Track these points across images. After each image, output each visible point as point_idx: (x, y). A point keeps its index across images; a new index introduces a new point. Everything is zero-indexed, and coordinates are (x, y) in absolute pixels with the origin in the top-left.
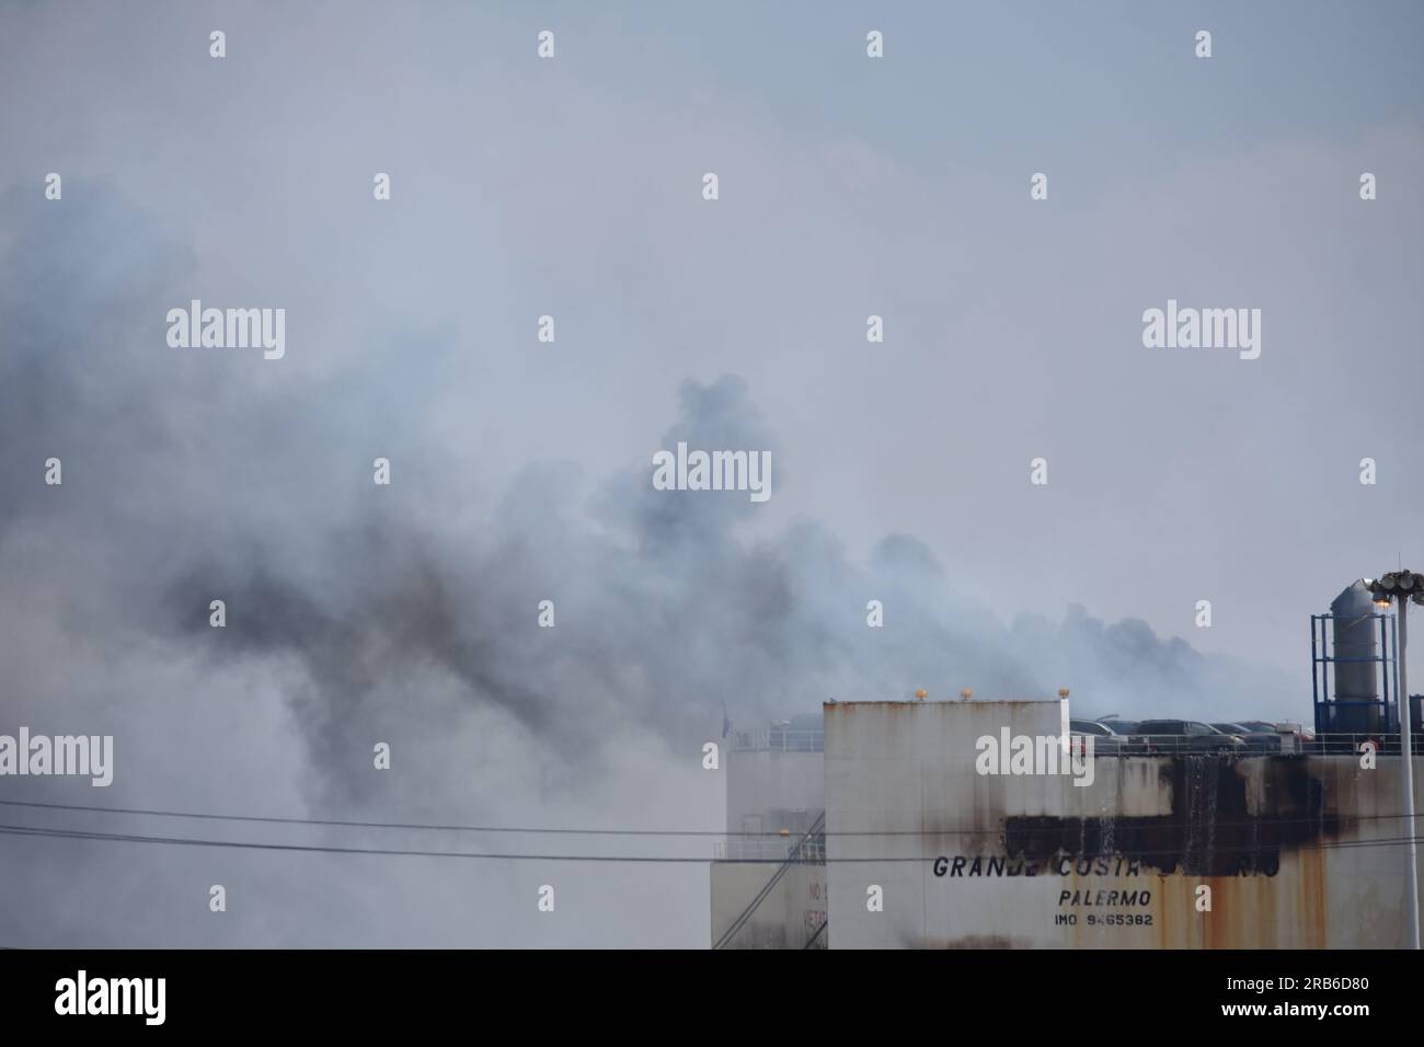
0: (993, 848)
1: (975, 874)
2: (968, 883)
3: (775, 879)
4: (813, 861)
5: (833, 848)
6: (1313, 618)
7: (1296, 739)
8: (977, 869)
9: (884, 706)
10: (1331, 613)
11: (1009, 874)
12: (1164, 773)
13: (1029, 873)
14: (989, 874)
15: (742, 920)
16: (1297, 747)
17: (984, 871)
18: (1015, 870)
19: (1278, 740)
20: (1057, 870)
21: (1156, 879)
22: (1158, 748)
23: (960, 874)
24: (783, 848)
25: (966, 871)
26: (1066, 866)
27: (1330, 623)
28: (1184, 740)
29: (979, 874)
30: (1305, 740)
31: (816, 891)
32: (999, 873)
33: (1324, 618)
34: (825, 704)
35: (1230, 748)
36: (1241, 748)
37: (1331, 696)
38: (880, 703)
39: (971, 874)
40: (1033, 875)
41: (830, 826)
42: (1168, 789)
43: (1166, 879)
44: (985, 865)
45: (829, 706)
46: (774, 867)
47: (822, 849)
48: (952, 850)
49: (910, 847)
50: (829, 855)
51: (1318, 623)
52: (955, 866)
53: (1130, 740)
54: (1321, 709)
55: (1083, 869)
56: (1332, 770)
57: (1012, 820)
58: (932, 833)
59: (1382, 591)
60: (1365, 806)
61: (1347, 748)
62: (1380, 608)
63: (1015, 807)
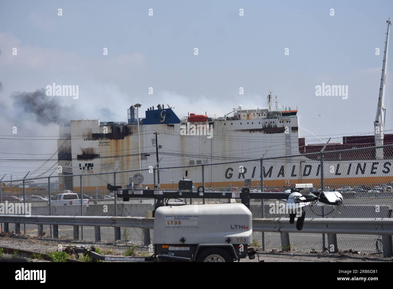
0: (91, 137)
2: (88, 141)
3: (65, 141)
4: (70, 139)
5: (72, 138)
6: (128, 109)
8: (89, 140)
9: (78, 121)
12: (111, 128)
15: (61, 146)
16: (126, 124)
18: (93, 140)
19: (124, 124)
20: (99, 140)
21: (110, 140)
22: (110, 125)
24: (66, 138)
26: (100, 139)
27: (130, 110)
28: (113, 124)
31: (70, 143)
35: (118, 125)
36: (120, 125)
37: (130, 119)
40: (96, 140)
41: (71, 135)
42: (111, 130)
44: (90, 139)
45: (71, 121)
46: (65, 140)
47: (71, 138)
48: (86, 138)
49: (81, 137)
50: (72, 139)
53: (107, 124)
54: (129, 120)
55: (102, 139)
56: (130, 127)
57: (93, 134)
58: (84, 136)
59: (135, 106)
60: (134, 131)
61: (132, 125)
62: (135, 108)
63: (93, 133)
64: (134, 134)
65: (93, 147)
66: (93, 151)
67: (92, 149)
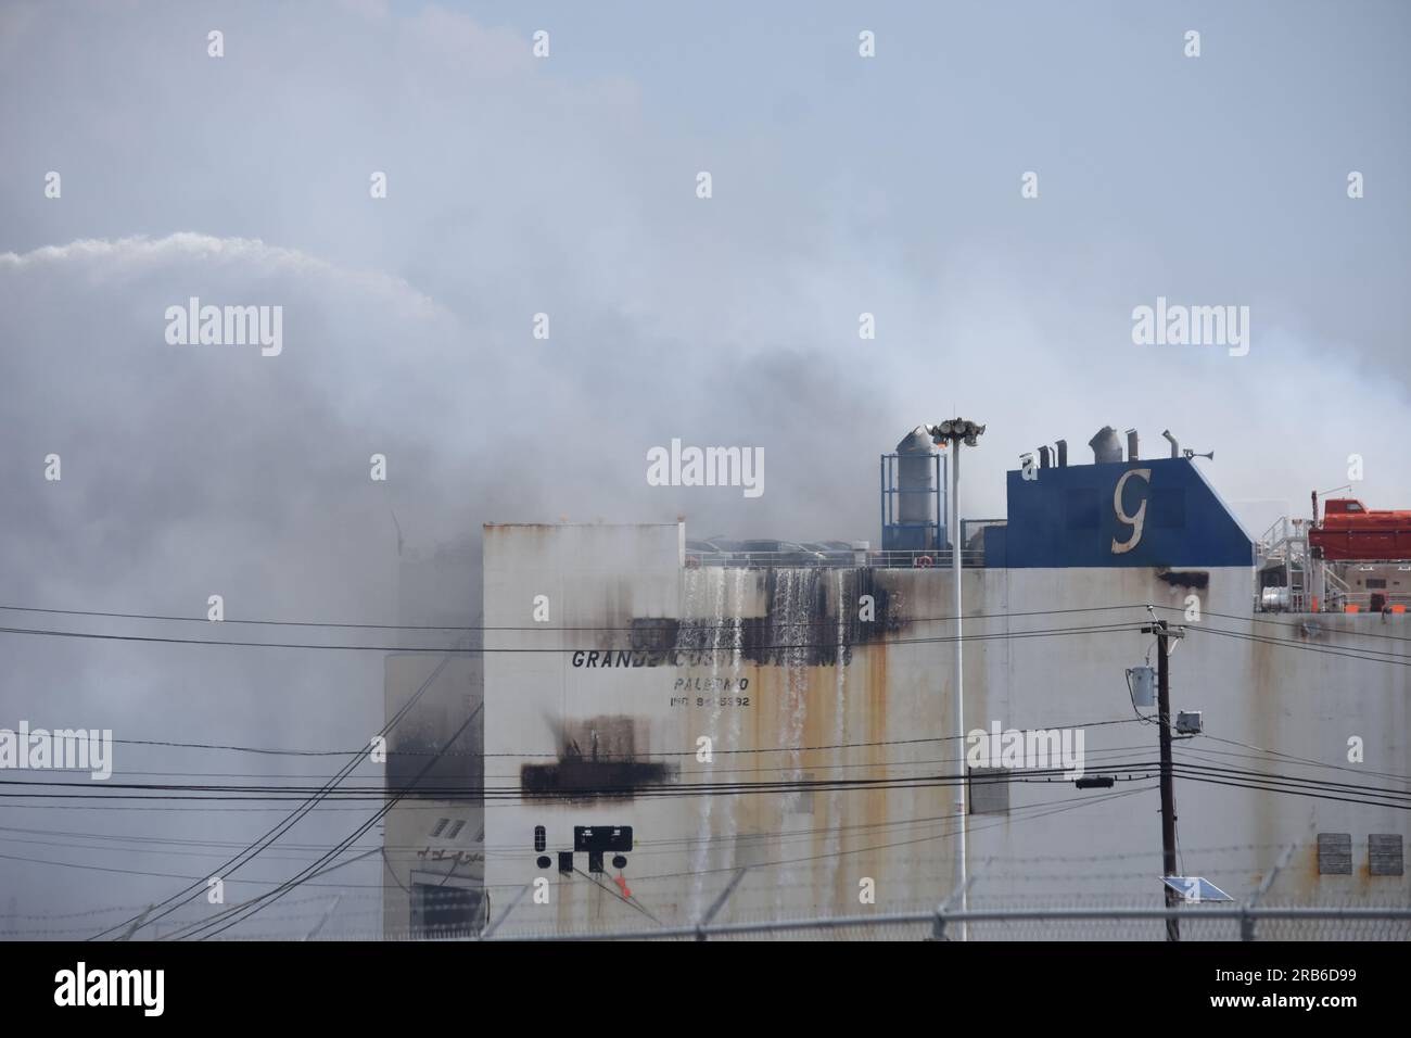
0: (621, 643)
1: (607, 665)
2: (601, 672)
3: (442, 665)
4: (472, 652)
5: (489, 640)
6: (883, 457)
7: (868, 555)
8: (607, 661)
9: (535, 528)
10: (896, 453)
11: (634, 666)
12: (760, 583)
13: (651, 665)
14: (617, 665)
15: (414, 701)
16: (868, 562)
17: (614, 663)
18: (639, 662)
19: (853, 556)
20: (673, 662)
21: (753, 669)
22: (757, 563)
23: (595, 666)
24: (447, 639)
25: (599, 662)
26: (681, 658)
27: (895, 462)
28: (778, 556)
29: (610, 666)
30: (874, 555)
31: (477, 679)
32: (626, 665)
33: (890, 457)
34: (484, 525)
35: (815, 563)
36: (823, 562)
37: (895, 520)
38: (531, 525)
39: (603, 666)
40: (654, 666)
41: (487, 622)
42: (764, 596)
43: (761, 668)
44: (615, 656)
46: (440, 656)
47: (480, 642)
48: (588, 645)
49: (554, 640)
50: (486, 646)
51: (886, 460)
52: (590, 658)
53: (734, 557)
54: (887, 531)
55: (695, 660)
56: (895, 581)
57: (639, 620)
58: (572, 631)
59: (940, 435)
60: (920, 609)
61: (907, 563)
62: (935, 449)
63: (638, 612)
64: (922, 632)
65: (636, 710)
66: (631, 739)
67: (627, 726)
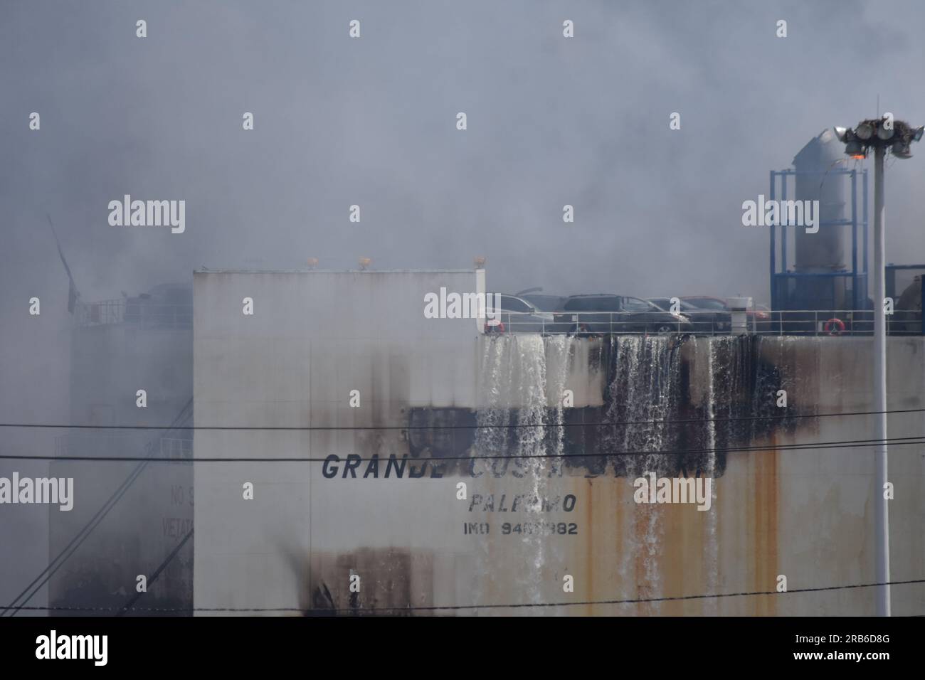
0: (391, 446)
1: (371, 475)
2: (363, 487)
3: (130, 479)
4: (177, 460)
5: (202, 445)
6: (773, 174)
7: (750, 318)
8: (373, 469)
9: (267, 276)
10: (793, 168)
11: (412, 475)
12: (594, 356)
13: (436, 474)
14: (387, 475)
16: (750, 327)
17: (382, 472)
18: (418, 470)
19: (727, 318)
20: (468, 471)
21: (582, 480)
22: (588, 327)
23: (354, 475)
25: (360, 470)
26: (478, 466)
27: (791, 180)
28: (619, 318)
29: (376, 476)
30: (759, 318)
32: (400, 474)
33: (784, 174)
34: (195, 272)
35: (674, 328)
36: (685, 327)
37: (791, 266)
38: (262, 272)
39: (366, 476)
40: (440, 476)
41: (200, 419)
42: (599, 375)
43: (594, 480)
44: (383, 466)
46: (128, 466)
47: (189, 447)
48: (344, 447)
49: (295, 445)
50: (197, 453)
51: (778, 179)
52: (348, 466)
53: (556, 319)
54: (778, 281)
55: (499, 470)
56: (790, 354)
57: (418, 411)
58: (321, 428)
59: (855, 142)
60: (827, 394)
61: (809, 330)
62: (851, 162)
63: (417, 398)
64: (830, 430)
65: (414, 540)
66: (406, 582)
67: (401, 562)
